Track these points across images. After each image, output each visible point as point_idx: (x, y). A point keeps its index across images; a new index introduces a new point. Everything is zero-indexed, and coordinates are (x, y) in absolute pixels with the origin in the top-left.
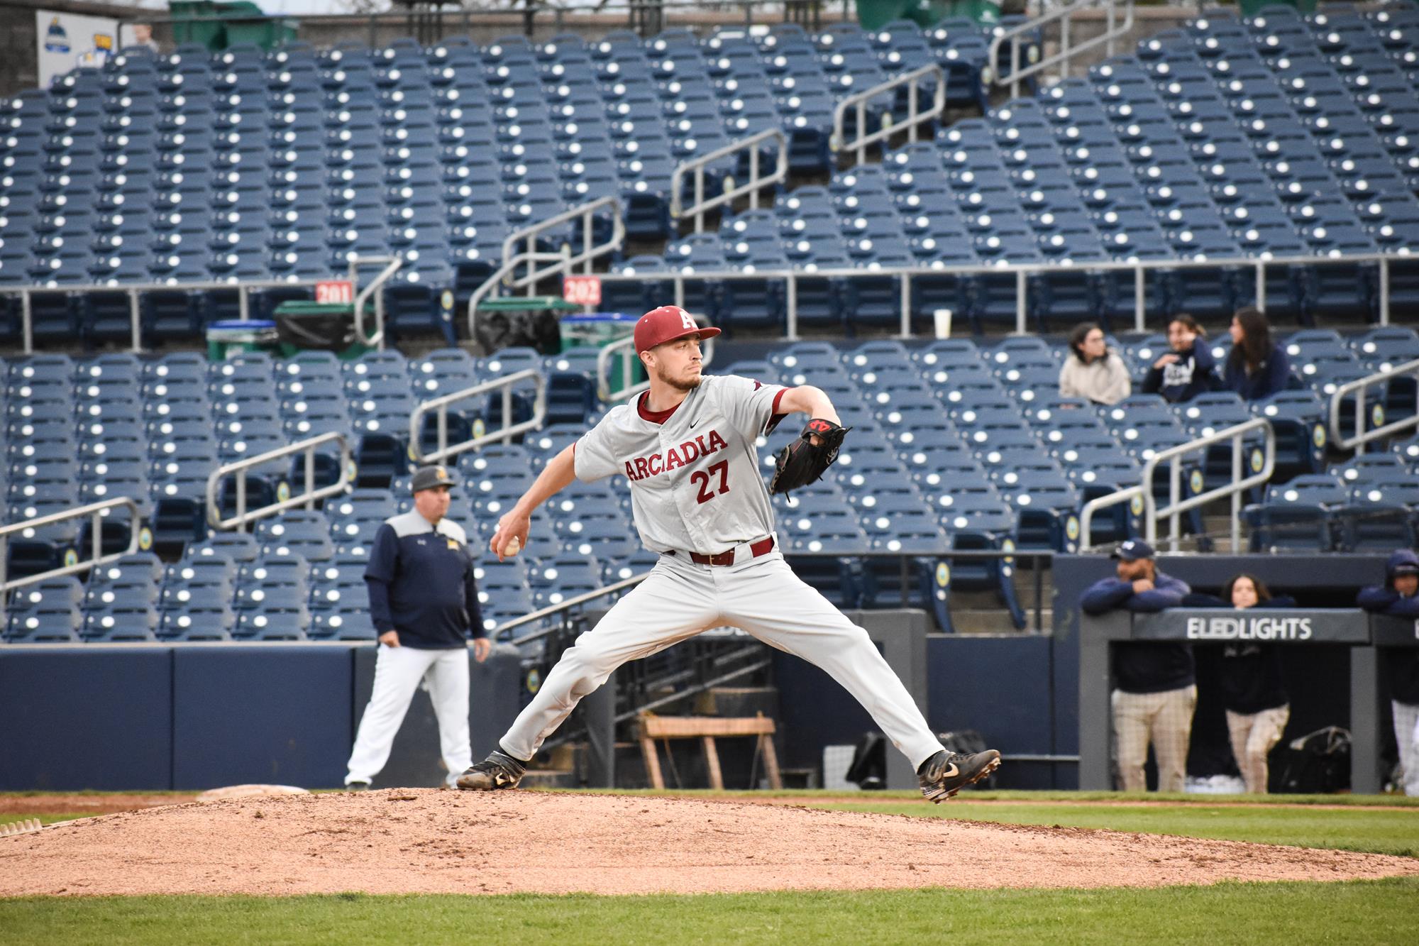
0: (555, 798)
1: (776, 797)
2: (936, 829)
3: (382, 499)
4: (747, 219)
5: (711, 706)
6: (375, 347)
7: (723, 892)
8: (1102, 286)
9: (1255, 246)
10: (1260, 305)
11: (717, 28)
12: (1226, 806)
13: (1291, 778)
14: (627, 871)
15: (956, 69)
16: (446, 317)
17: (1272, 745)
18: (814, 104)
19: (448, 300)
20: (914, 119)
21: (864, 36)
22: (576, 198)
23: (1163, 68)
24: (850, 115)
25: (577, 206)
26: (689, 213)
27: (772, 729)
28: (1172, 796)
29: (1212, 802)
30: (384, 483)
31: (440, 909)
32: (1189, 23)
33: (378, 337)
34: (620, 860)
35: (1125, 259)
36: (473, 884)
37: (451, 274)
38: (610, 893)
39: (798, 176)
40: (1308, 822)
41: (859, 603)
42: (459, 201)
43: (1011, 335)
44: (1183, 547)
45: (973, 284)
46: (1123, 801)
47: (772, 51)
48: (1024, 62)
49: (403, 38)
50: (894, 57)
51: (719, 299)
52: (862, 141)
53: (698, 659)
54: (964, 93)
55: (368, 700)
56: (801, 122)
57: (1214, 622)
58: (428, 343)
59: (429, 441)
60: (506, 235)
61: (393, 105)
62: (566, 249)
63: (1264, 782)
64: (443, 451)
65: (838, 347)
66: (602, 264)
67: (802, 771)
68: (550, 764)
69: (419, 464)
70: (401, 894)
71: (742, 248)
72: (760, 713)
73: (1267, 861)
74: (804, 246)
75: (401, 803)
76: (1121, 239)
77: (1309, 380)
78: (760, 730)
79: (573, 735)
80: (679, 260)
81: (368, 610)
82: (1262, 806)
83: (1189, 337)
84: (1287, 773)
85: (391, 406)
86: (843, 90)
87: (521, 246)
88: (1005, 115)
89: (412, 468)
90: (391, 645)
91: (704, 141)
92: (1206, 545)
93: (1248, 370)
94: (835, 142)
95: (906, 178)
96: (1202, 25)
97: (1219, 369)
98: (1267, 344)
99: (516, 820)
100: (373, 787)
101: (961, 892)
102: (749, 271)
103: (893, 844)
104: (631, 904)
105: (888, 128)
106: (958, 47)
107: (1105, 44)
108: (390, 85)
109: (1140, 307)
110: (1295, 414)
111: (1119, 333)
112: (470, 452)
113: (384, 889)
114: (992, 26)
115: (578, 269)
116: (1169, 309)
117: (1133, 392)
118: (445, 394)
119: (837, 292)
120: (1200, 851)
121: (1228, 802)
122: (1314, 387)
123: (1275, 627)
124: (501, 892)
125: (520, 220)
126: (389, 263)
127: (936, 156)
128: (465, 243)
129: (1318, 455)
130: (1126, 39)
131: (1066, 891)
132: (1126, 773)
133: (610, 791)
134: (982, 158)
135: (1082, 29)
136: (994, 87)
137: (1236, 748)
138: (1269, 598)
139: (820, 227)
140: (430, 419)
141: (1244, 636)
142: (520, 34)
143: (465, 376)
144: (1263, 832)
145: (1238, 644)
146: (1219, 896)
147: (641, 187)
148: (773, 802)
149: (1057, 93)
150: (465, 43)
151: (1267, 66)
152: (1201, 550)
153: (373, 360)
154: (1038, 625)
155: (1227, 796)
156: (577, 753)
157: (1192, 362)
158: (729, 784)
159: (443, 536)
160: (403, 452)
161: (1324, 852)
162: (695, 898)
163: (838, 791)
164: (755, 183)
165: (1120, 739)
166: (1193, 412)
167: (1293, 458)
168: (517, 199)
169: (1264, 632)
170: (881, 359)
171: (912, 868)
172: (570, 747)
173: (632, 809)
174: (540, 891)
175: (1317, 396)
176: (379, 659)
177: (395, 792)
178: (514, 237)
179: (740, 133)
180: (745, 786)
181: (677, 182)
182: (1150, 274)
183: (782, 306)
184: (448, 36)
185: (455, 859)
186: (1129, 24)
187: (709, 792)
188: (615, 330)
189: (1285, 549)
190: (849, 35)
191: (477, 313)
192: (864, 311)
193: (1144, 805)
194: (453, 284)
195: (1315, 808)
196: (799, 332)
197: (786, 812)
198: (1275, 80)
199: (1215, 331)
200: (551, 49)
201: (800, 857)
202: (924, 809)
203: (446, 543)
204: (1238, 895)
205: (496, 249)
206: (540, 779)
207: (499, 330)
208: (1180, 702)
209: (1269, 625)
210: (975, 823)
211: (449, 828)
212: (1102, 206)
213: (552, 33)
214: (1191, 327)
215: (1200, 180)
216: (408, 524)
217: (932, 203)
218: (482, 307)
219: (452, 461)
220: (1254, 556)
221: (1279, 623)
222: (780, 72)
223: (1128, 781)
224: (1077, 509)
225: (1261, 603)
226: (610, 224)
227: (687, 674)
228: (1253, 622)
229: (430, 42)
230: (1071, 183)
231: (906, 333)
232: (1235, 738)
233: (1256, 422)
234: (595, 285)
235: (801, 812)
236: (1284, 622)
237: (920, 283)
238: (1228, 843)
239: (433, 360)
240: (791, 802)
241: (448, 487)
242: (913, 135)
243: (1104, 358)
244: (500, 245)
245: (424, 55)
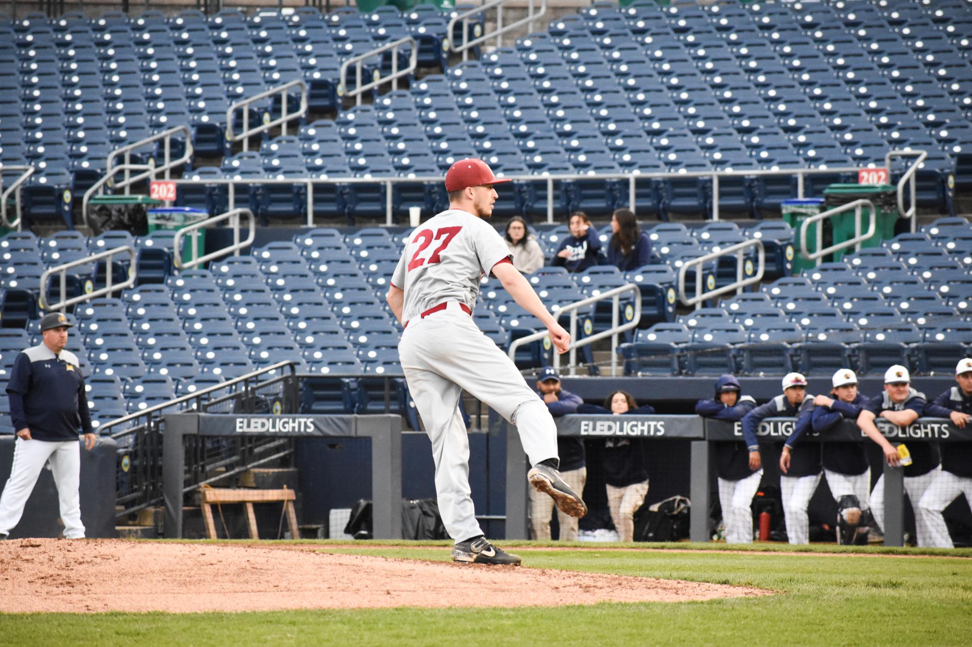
0: (139, 545)
1: (295, 544)
2: (406, 566)
3: (20, 336)
4: (279, 142)
5: (251, 481)
6: (16, 228)
7: (257, 610)
8: (524, 192)
9: (629, 165)
11: (258, 10)
12: (605, 550)
13: (649, 531)
14: (190, 596)
15: (424, 40)
16: (67, 208)
17: (637, 509)
18: (326, 63)
19: (67, 196)
20: (395, 74)
21: (361, 17)
22: (159, 126)
23: (566, 42)
24: (351, 71)
25: (159, 132)
26: (238, 138)
27: (294, 498)
28: (569, 544)
29: (596, 548)
30: (21, 324)
31: (56, 623)
32: (584, 11)
33: (17, 221)
34: (184, 588)
35: (540, 173)
36: (80, 605)
37: (70, 178)
38: (178, 611)
39: (314, 113)
40: (660, 561)
41: (355, 410)
42: (76, 127)
44: (578, 372)
45: (436, 189)
46: (535, 547)
47: (297, 26)
48: (471, 37)
49: (36, 12)
50: (382, 31)
51: (259, 198)
52: (359, 89)
53: (243, 448)
54: (430, 57)
55: (9, 477)
56: (317, 75)
57: (599, 424)
58: (53, 227)
59: (53, 295)
60: (109, 152)
61: (29, 59)
62: (152, 162)
63: (632, 534)
64: (63, 303)
65: (341, 232)
66: (177, 172)
67: (314, 526)
68: (137, 522)
69: (46, 311)
70: (28, 612)
71: (276, 162)
72: (285, 486)
73: (632, 588)
74: (319, 162)
75: (30, 549)
76: (538, 159)
77: (664, 257)
78: (285, 498)
79: (153, 501)
80: (232, 170)
81: (9, 414)
82: (630, 550)
83: (584, 227)
84: (647, 528)
85: (26, 270)
86: (347, 54)
87: (120, 159)
88: (458, 72)
89: (41, 314)
90: (25, 438)
91: (249, 88)
92: (594, 371)
93: (623, 251)
94: (341, 90)
95: (390, 115)
96: (593, 12)
97: (604, 249)
98: (636, 233)
99: (112, 561)
100: (9, 538)
101: (422, 610)
102: (281, 178)
103: (376, 577)
104: (192, 619)
105: (377, 81)
106: (426, 25)
107: (527, 24)
108: (27, 45)
109: (550, 206)
110: (654, 281)
111: (536, 224)
112: (83, 303)
113: (16, 609)
114: (450, 11)
115: (160, 176)
116: (570, 208)
117: (545, 265)
118: (65, 263)
119: (342, 194)
120: (586, 581)
121: (606, 548)
122: (668, 262)
123: (640, 427)
124: (100, 611)
125: (119, 141)
126: (26, 170)
127: (411, 100)
128: (80, 156)
129: (670, 309)
130: (541, 21)
131: (495, 609)
132: (537, 527)
133: (179, 540)
134: (442, 102)
135: (511, 14)
136: (450, 53)
137: (612, 510)
138: (636, 407)
139: (329, 148)
140: (55, 280)
141: (619, 433)
142: (119, 10)
143: (80, 250)
144: (630, 568)
145: (616, 439)
146: (599, 612)
147: (205, 119)
148: (294, 547)
149: (494, 58)
150: (80, 17)
151: (637, 41)
152: (590, 374)
153: (15, 238)
154: (479, 425)
155: (606, 543)
156: (156, 513)
157: (585, 244)
158: (262, 536)
159: (63, 361)
160: (35, 303)
161: (670, 582)
162: (237, 614)
163: (339, 540)
164: (285, 118)
165: (534, 504)
166: (586, 279)
167: (653, 311)
168: (118, 126)
169: (633, 431)
170: (371, 241)
171: (388, 593)
172: (152, 509)
173: (194, 553)
174: (127, 610)
175: (670, 269)
176: (16, 449)
177: (25, 541)
178: (114, 153)
179: (274, 82)
180: (274, 537)
181: (230, 116)
182: (557, 184)
183: (304, 203)
184: (68, 12)
185: (67, 588)
186: (543, 11)
187: (249, 541)
188: (186, 218)
189: (648, 373)
190: (350, 15)
191: (88, 205)
192: (360, 208)
193: (549, 550)
194: (71, 186)
195: (665, 551)
196: (315, 222)
197: (302, 555)
198: (642, 51)
199: (601, 223)
200: (141, 22)
201: (310, 586)
202: (398, 553)
203: (65, 366)
204: (611, 611)
205: (102, 161)
206: (130, 531)
207: (105, 218)
208: (575, 479)
209: (636, 426)
210: (433, 562)
211: (63, 566)
212: (524, 136)
213: (142, 10)
215: (592, 119)
216: (37, 353)
217: (407, 133)
218: (92, 201)
219: (70, 309)
220: (627, 378)
221: (643, 425)
222: (303, 40)
223: (539, 533)
224: (506, 346)
225: (631, 411)
226: (183, 144)
227: (235, 458)
228: (625, 423)
229: (55, 16)
230: (504, 120)
231: (389, 223)
232: (612, 503)
233: (629, 286)
234: (172, 187)
235: (313, 554)
236: (646, 424)
237: (400, 188)
238: (605, 575)
239: (57, 238)
240: (306, 548)
241: (66, 327)
242: (395, 85)
244: (106, 158)
245: (51, 24)
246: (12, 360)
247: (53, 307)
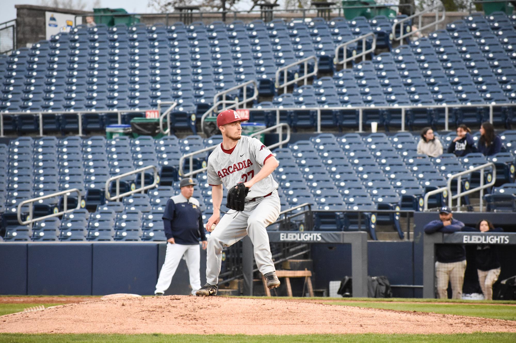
0: (231, 299)
1: (312, 300)
2: (370, 312)
3: (169, 190)
4: (303, 88)
5: (288, 266)
6: (167, 134)
7: (292, 334)
8: (433, 114)
9: (490, 100)
10: (491, 121)
11: (293, 19)
12: (477, 304)
13: (501, 295)
14: (257, 326)
15: (380, 34)
16: (193, 124)
17: (494, 282)
18: (328, 47)
19: (193, 117)
20: (364, 52)
21: (346, 22)
22: (240, 80)
23: (456, 34)
24: (341, 51)
25: (241, 84)
26: (282, 86)
27: (310, 275)
28: (457, 301)
29: (472, 303)
30: (170, 184)
31: (189, 339)
32: (466, 18)
33: (168, 131)
34: (254, 322)
35: (441, 104)
36: (201, 330)
37: (195, 108)
38: (251, 334)
39: (321, 73)
40: (507, 311)
41: (343, 229)
42: (198, 81)
43: (400, 131)
44: (462, 210)
45: (385, 113)
46: (439, 302)
47: (313, 28)
48: (405, 32)
49: (179, 22)
50: (357, 30)
51: (292, 118)
52: (345, 60)
53: (284, 249)
54: (382, 43)
55: (164, 263)
56: (323, 53)
57: (473, 237)
58: (186, 133)
59: (186, 169)
60: (215, 94)
61: (174, 47)
62: (237, 99)
63: (491, 296)
64: (191, 173)
65: (335, 135)
66: (250, 105)
67: (321, 290)
68: (229, 287)
70: (175, 334)
71: (301, 99)
72: (306, 269)
73: (492, 325)
74: (323, 99)
75: (175, 301)
76: (440, 97)
77: (509, 149)
78: (306, 275)
79: (238, 276)
80: (278, 103)
81: (164, 230)
82: (491, 305)
83: (464, 133)
84: (499, 293)
85: (172, 156)
86: (339, 42)
87: (220, 98)
88: (398, 51)
90: (172, 243)
91: (287, 60)
92: (470, 209)
93: (486, 145)
94: (335, 61)
95: (361, 74)
96: (471, 19)
97: (475, 144)
98: (494, 136)
99: (217, 307)
100: (165, 295)
101: (380, 335)
102: (303, 107)
103: (354, 317)
104: (258, 338)
105: (355, 56)
106: (381, 26)
107: (435, 25)
108: (173, 39)
109: (447, 122)
110: (504, 161)
111: (439, 131)
112: (201, 173)
113: (169, 332)
114: (393, 19)
115: (241, 106)
116: (457, 122)
117: (444, 153)
118: (192, 152)
119: (336, 116)
120: (467, 321)
121: (478, 303)
122: (511, 151)
123: (496, 239)
124: (211, 333)
125: (220, 88)
126: (172, 104)
127: (372, 66)
128: (200, 97)
129: (512, 176)
130: (442, 24)
131: (418, 335)
132: (440, 292)
133: (251, 297)
134: (389, 67)
135: (426, 20)
136: (394, 41)
137: (481, 283)
138: (494, 228)
139: (329, 92)
140: (187, 161)
141: (484, 242)
142: (221, 21)
143: (199, 145)
144: (491, 314)
145: (482, 245)
146: (474, 337)
147: (264, 77)
148: (311, 301)
149: (417, 43)
150: (201, 24)
151: (494, 34)
152: (468, 211)
153: (166, 139)
154: (409, 238)
155: (478, 301)
156: (239, 282)
157: (466, 142)
158: (294, 295)
159: (191, 203)
160: (177, 173)
161: (513, 322)
162: (282, 336)
163: (335, 298)
164: (306, 76)
165: (438, 280)
166: (466, 160)
167: (502, 177)
168: (219, 81)
169: (492, 241)
170: (351, 140)
171: (361, 326)
172: (237, 281)
173: (259, 304)
174: (225, 333)
175: (512, 155)
176: (167, 248)
177: (173, 297)
178: (218, 95)
179: (300, 57)
180: (300, 295)
181: (277, 75)
182: (450, 110)
183: (316, 120)
184: (194, 22)
185: (194, 321)
186: (443, 18)
187: (287, 298)
188: (255, 129)
189: (500, 210)
190: (341, 22)
191: (204, 122)
192: (345, 123)
193: (447, 304)
194: (195, 112)
195: (510, 305)
196: (321, 130)
197: (316, 305)
198: (497, 39)
199: (474, 130)
200: (232, 26)
201: (320, 322)
202: (366, 305)
203: (192, 206)
204: (481, 337)
205: (211, 99)
206: (226, 292)
207: (212, 129)
208: (461, 266)
209: (493, 238)
210: (385, 310)
211: (192, 310)
212: (433, 84)
213: (232, 20)
214: (465, 129)
215: (469, 75)
216: (178, 199)
217: (371, 83)
218: (206, 120)
219: (195, 176)
220: (488, 213)
221: (497, 238)
222: (316, 35)
223: (441, 295)
224: (423, 195)
225: (491, 230)
226: (253, 90)
227: (280, 254)
228: (487, 237)
229: (188, 24)
230: (422, 76)
231: (361, 131)
232: (481, 280)
233: (489, 164)
234: (247, 113)
235: (321, 305)
236: (499, 237)
237: (367, 113)
238: (478, 318)
239: (188, 139)
240: (317, 302)
241: (193, 185)
242: (364, 58)
243: (433, 140)
244: (213, 98)
245: (186, 28)
246: (165, 203)
247: (186, 175)
